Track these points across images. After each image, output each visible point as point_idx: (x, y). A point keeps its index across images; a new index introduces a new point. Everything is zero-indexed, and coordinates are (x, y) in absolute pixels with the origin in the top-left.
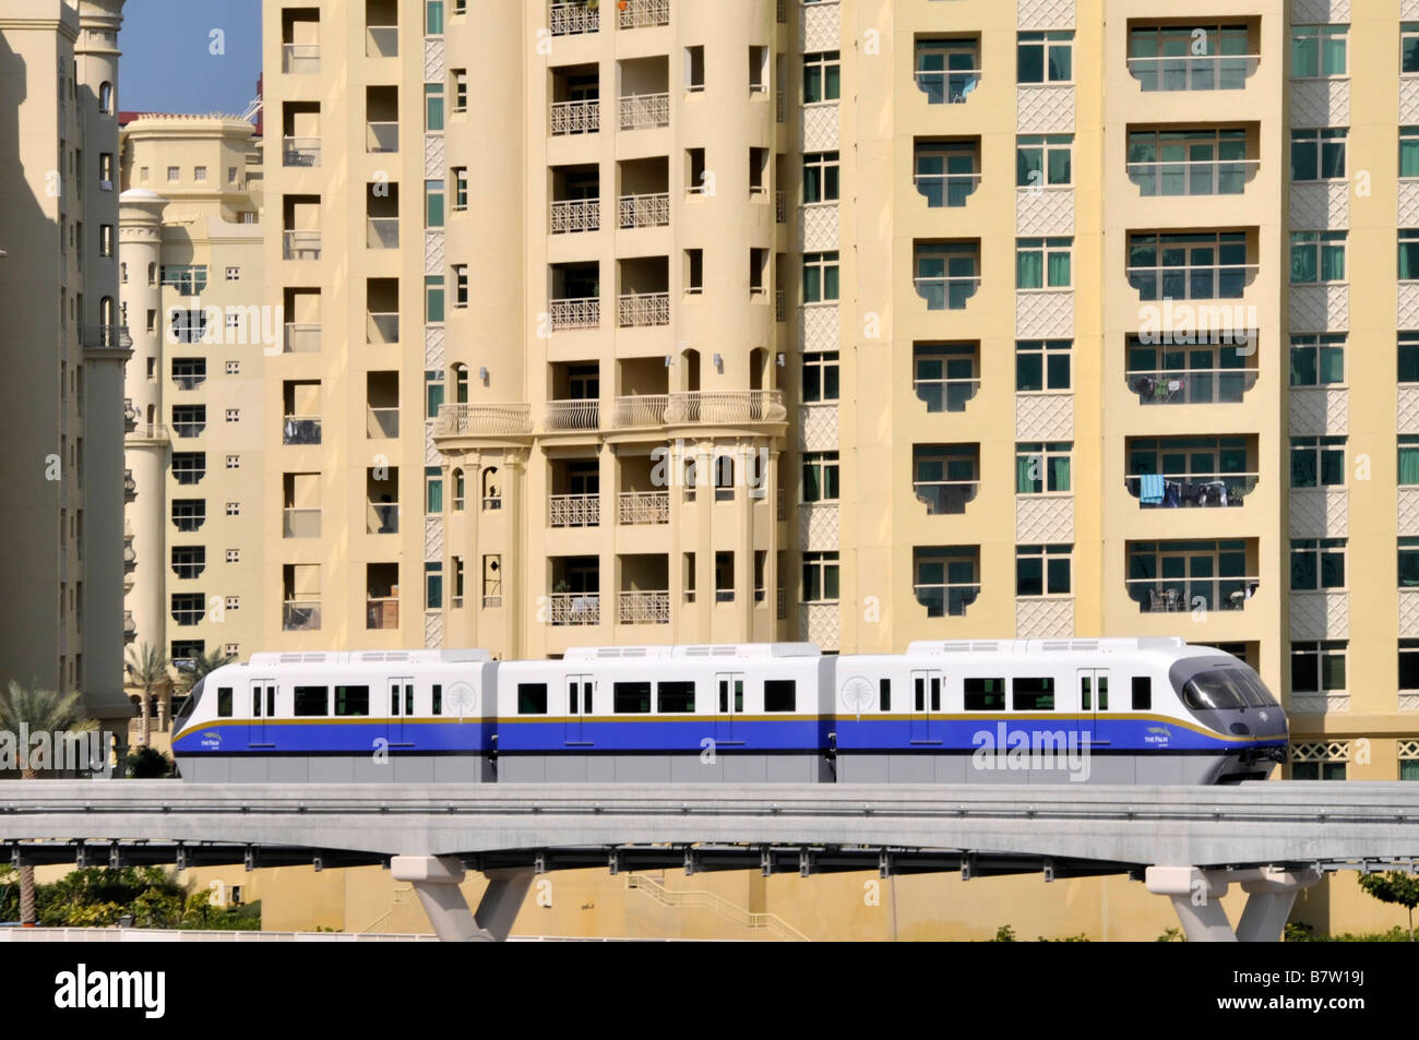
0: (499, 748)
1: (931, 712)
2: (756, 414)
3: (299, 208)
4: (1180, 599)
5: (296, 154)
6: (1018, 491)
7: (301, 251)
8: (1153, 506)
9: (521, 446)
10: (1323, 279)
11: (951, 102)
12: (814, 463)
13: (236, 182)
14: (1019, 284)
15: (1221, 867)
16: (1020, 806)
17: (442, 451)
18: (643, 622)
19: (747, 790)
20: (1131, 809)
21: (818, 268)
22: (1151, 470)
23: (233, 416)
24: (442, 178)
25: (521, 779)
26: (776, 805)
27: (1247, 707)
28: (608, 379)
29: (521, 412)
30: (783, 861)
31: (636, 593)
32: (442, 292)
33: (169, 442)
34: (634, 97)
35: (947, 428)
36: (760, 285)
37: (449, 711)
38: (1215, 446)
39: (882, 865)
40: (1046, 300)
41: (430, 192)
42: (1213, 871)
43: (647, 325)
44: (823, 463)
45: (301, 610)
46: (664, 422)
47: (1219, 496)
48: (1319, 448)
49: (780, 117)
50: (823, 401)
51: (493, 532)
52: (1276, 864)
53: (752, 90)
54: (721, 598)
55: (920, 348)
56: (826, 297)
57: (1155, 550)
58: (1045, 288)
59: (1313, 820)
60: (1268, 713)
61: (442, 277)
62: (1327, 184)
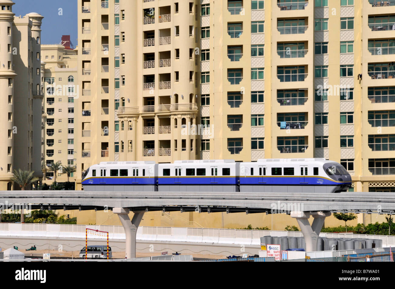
0: (159, 183)
1: (263, 175)
2: (191, 108)
3: (85, 64)
4: (290, 150)
5: (85, 51)
6: (252, 125)
7: (86, 73)
8: (283, 129)
9: (137, 116)
10: (322, 76)
11: (236, 37)
12: (204, 119)
13: (61, 59)
14: (252, 79)
15: (309, 212)
16: (260, 197)
17: (119, 117)
18: (165, 155)
19: (195, 193)
20: (287, 198)
21: (205, 75)
22: (283, 121)
23: (60, 110)
24: (119, 56)
25: (164, 191)
26: (202, 197)
27: (342, 174)
28: (157, 101)
29: (137, 108)
30: (204, 210)
31: (163, 149)
32: (119, 82)
33: (46, 116)
34: (162, 37)
35: (235, 111)
36: (192, 79)
37: (146, 175)
38: (297, 115)
39: (227, 210)
40: (258, 82)
41: (116, 59)
42: (306, 212)
43: (165, 89)
44: (206, 119)
45: (86, 153)
46: (170, 110)
47: (299, 126)
48: (322, 115)
49: (196, 42)
50: (206, 105)
51: (130, 135)
52: (322, 211)
53: (190, 35)
54: (183, 150)
55: (229, 93)
56: (207, 82)
57: (283, 139)
58: (258, 79)
59: (331, 201)
60: (347, 176)
61: (119, 78)
62: (323, 55)
